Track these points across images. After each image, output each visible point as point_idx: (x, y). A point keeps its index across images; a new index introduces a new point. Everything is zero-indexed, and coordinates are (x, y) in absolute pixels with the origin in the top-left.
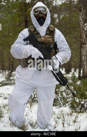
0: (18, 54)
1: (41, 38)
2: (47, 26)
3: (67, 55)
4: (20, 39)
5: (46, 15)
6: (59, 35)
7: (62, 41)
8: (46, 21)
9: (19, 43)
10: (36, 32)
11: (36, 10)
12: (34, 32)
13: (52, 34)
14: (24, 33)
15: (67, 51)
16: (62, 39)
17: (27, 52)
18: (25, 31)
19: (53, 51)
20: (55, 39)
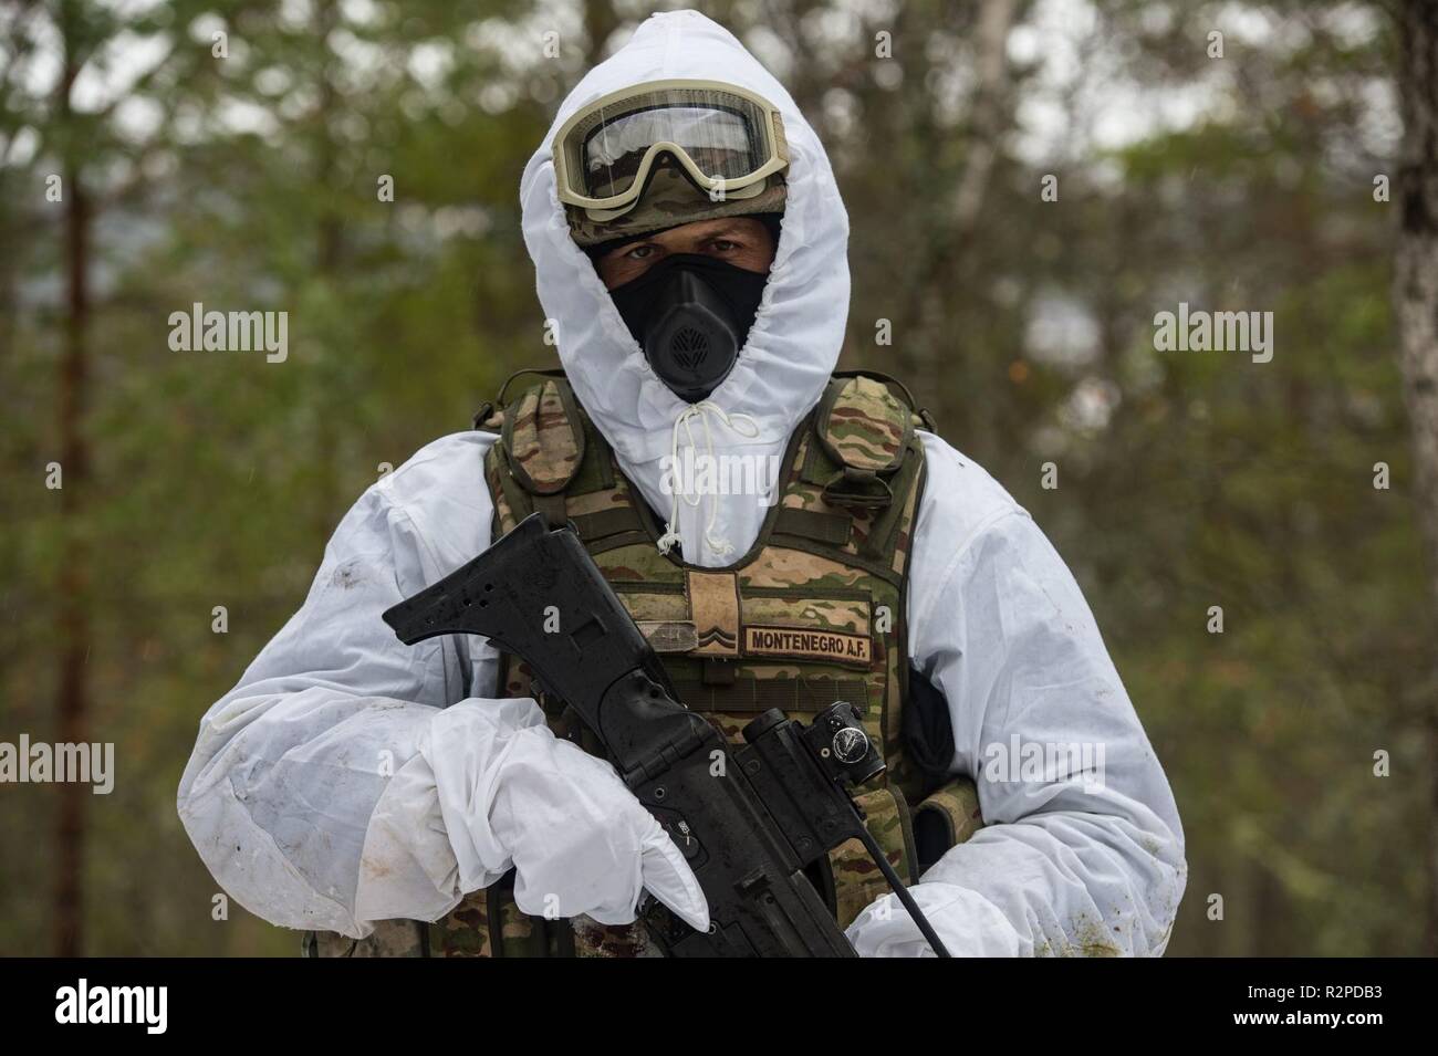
0: (293, 847)
1: (681, 589)
2: (794, 403)
3: (1120, 876)
4: (341, 595)
5: (768, 224)
6: (991, 545)
7: (1040, 649)
8: (779, 322)
9: (328, 662)
10: (602, 501)
11: (606, 151)
12: (571, 488)
13: (864, 527)
14: (413, 510)
15: (1111, 821)
16: (1044, 614)
17: (436, 817)
18: (424, 482)
19: (880, 803)
20: (921, 607)
